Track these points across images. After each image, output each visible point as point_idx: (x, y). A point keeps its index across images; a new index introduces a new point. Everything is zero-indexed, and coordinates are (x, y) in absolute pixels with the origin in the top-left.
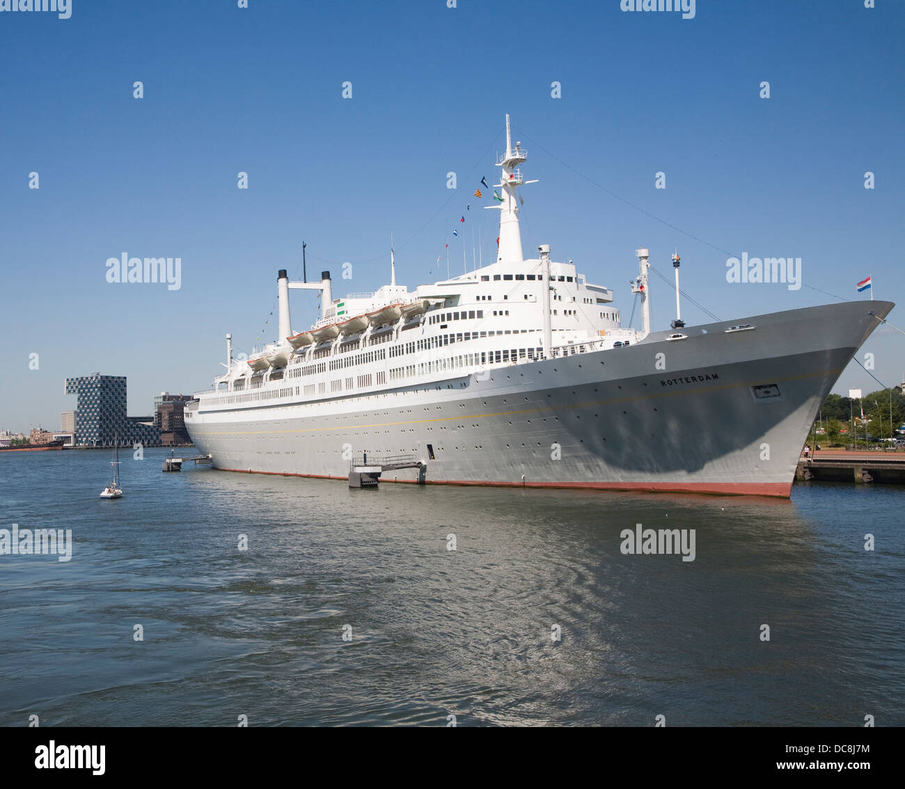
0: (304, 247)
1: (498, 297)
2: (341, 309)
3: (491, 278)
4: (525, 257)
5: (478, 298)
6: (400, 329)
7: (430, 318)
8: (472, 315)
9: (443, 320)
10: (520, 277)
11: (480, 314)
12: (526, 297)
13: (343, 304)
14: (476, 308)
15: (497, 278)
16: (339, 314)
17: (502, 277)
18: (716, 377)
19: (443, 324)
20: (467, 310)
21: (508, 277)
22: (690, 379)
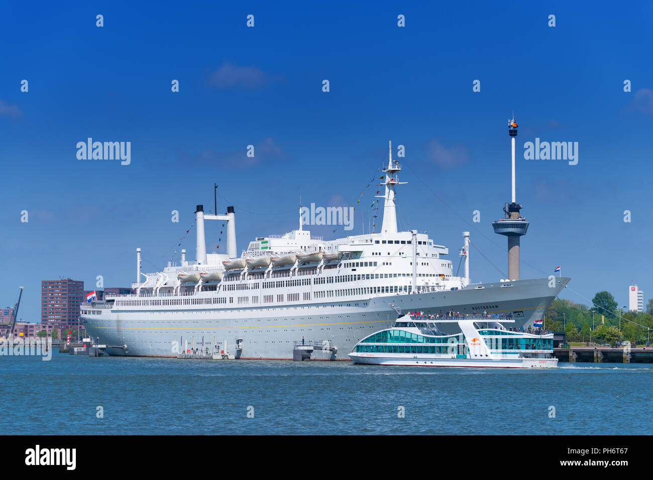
0: (216, 187)
1: (384, 254)
2: (265, 245)
3: (381, 242)
4: (399, 230)
5: (373, 254)
6: (323, 267)
7: (345, 264)
8: (371, 264)
9: (354, 266)
10: (397, 242)
11: (375, 264)
12: (400, 254)
13: (267, 242)
14: (373, 259)
15: (384, 242)
16: (262, 248)
17: (387, 242)
18: (497, 307)
19: (354, 268)
20: (368, 261)
21: (390, 242)
22: (485, 307)
